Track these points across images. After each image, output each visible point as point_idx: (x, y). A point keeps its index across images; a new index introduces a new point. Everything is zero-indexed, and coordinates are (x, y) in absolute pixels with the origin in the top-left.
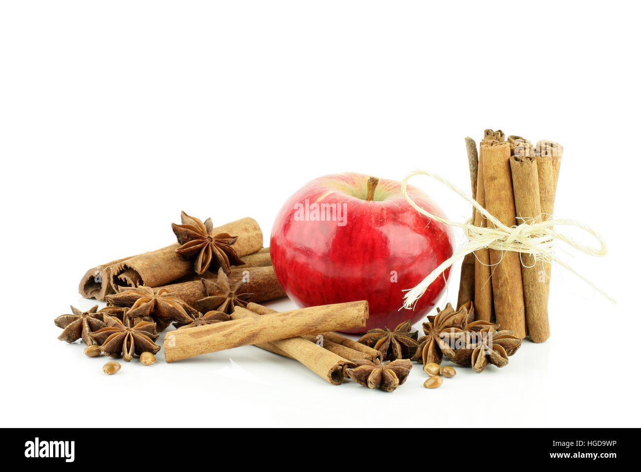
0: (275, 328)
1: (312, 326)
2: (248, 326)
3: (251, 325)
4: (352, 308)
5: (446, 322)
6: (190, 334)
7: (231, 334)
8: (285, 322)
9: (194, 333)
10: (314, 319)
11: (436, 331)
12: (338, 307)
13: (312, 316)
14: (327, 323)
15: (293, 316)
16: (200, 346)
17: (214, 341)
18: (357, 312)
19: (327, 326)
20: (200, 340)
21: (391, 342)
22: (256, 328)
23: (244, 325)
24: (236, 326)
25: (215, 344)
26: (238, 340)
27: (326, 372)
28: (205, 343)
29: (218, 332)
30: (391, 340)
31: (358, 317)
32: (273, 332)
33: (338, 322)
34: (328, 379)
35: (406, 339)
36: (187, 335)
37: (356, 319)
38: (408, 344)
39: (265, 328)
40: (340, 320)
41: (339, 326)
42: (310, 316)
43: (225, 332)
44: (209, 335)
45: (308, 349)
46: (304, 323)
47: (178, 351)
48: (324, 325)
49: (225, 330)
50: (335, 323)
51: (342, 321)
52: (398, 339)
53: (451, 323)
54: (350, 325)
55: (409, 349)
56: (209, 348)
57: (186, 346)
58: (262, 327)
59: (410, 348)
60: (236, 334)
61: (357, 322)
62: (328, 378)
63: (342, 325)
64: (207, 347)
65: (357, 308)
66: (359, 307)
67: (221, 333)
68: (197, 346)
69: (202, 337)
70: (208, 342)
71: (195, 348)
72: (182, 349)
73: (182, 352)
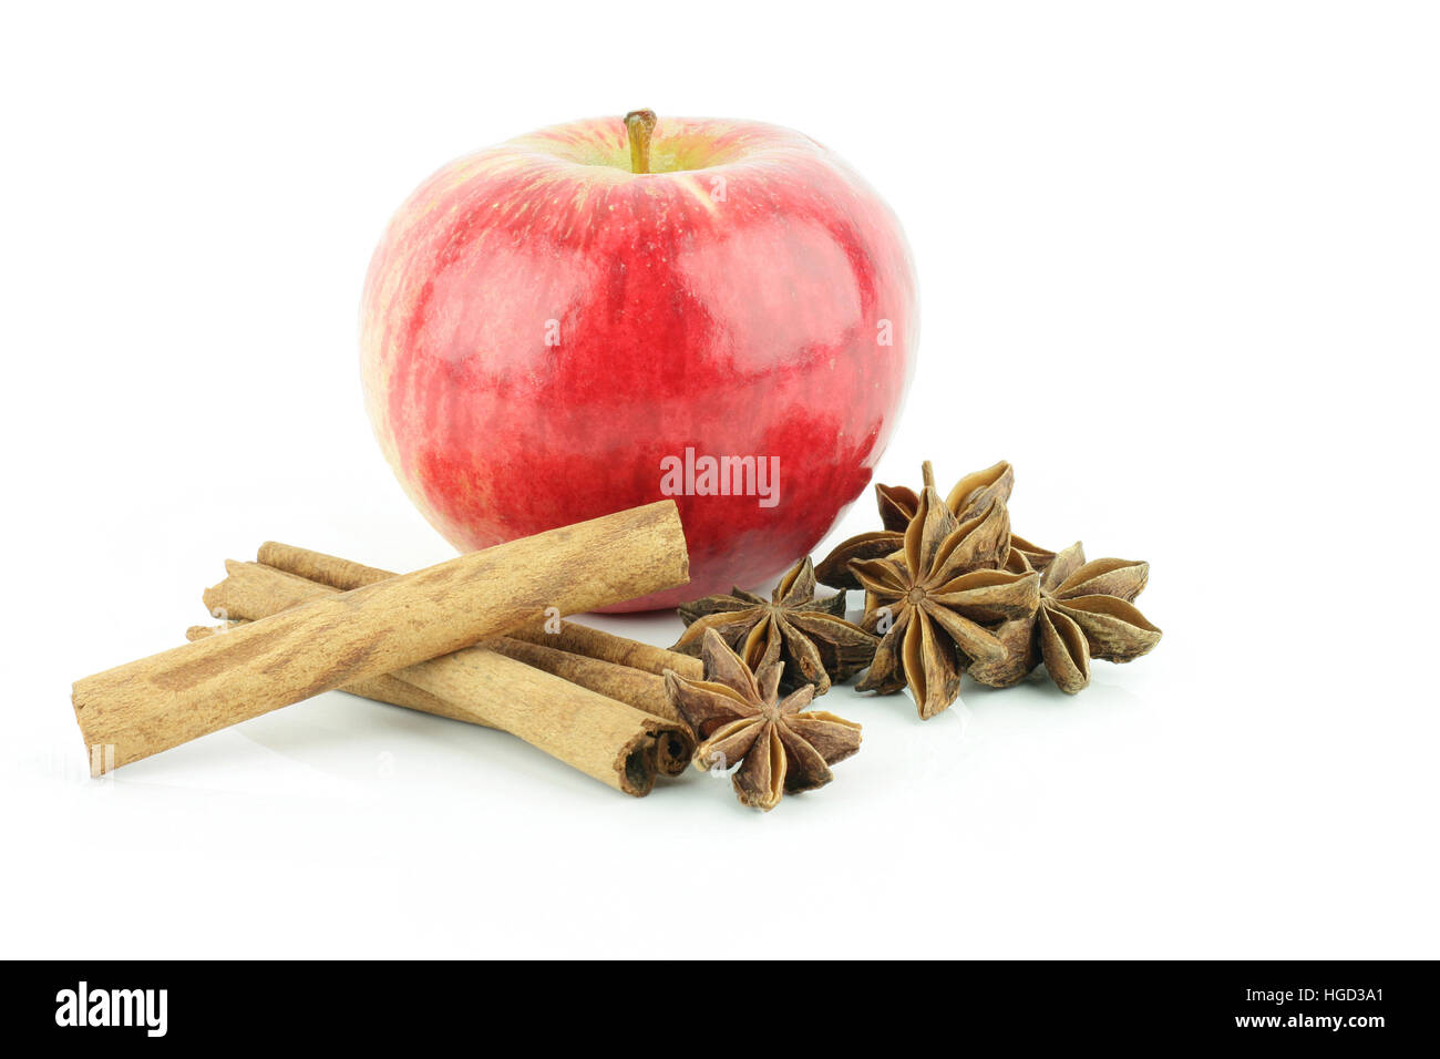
0: (421, 624)
1: (534, 604)
2: (336, 631)
3: (344, 627)
4: (645, 529)
5: (951, 557)
6: (154, 680)
7: (288, 661)
8: (447, 603)
9: (166, 674)
10: (535, 581)
11: (926, 587)
12: (600, 532)
13: (528, 572)
14: (577, 589)
15: (467, 579)
16: (196, 714)
17: (238, 690)
18: (664, 541)
19: (580, 597)
20: (190, 694)
21: (784, 637)
22: (362, 634)
23: (322, 629)
24: (294, 634)
25: (243, 699)
26: (311, 677)
27: (607, 756)
28: (210, 702)
29: (242, 661)
30: (779, 628)
31: (669, 555)
32: (416, 637)
33: (611, 580)
34: (615, 779)
35: (827, 621)
36: (147, 684)
37: (667, 562)
38: (834, 636)
39: (391, 630)
40: (617, 573)
41: (613, 591)
42: (519, 573)
43: (264, 659)
44: (214, 674)
45: (527, 686)
46: (509, 598)
47: (130, 737)
48: (569, 596)
49: (259, 653)
50: (601, 585)
51: (624, 577)
52: (799, 624)
53: (970, 556)
54: (645, 584)
55: (838, 653)
56: (225, 714)
57: (154, 718)
58: (379, 629)
59: (842, 648)
60: (301, 661)
61: (668, 574)
62: (617, 774)
63: (622, 587)
64: (216, 713)
65: (659, 527)
66: (665, 526)
67: (253, 663)
68: (184, 715)
69: (193, 683)
70: (220, 696)
71: (180, 722)
72: (141, 730)
73: (141, 738)
